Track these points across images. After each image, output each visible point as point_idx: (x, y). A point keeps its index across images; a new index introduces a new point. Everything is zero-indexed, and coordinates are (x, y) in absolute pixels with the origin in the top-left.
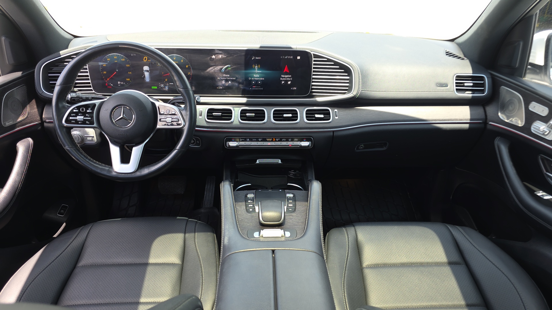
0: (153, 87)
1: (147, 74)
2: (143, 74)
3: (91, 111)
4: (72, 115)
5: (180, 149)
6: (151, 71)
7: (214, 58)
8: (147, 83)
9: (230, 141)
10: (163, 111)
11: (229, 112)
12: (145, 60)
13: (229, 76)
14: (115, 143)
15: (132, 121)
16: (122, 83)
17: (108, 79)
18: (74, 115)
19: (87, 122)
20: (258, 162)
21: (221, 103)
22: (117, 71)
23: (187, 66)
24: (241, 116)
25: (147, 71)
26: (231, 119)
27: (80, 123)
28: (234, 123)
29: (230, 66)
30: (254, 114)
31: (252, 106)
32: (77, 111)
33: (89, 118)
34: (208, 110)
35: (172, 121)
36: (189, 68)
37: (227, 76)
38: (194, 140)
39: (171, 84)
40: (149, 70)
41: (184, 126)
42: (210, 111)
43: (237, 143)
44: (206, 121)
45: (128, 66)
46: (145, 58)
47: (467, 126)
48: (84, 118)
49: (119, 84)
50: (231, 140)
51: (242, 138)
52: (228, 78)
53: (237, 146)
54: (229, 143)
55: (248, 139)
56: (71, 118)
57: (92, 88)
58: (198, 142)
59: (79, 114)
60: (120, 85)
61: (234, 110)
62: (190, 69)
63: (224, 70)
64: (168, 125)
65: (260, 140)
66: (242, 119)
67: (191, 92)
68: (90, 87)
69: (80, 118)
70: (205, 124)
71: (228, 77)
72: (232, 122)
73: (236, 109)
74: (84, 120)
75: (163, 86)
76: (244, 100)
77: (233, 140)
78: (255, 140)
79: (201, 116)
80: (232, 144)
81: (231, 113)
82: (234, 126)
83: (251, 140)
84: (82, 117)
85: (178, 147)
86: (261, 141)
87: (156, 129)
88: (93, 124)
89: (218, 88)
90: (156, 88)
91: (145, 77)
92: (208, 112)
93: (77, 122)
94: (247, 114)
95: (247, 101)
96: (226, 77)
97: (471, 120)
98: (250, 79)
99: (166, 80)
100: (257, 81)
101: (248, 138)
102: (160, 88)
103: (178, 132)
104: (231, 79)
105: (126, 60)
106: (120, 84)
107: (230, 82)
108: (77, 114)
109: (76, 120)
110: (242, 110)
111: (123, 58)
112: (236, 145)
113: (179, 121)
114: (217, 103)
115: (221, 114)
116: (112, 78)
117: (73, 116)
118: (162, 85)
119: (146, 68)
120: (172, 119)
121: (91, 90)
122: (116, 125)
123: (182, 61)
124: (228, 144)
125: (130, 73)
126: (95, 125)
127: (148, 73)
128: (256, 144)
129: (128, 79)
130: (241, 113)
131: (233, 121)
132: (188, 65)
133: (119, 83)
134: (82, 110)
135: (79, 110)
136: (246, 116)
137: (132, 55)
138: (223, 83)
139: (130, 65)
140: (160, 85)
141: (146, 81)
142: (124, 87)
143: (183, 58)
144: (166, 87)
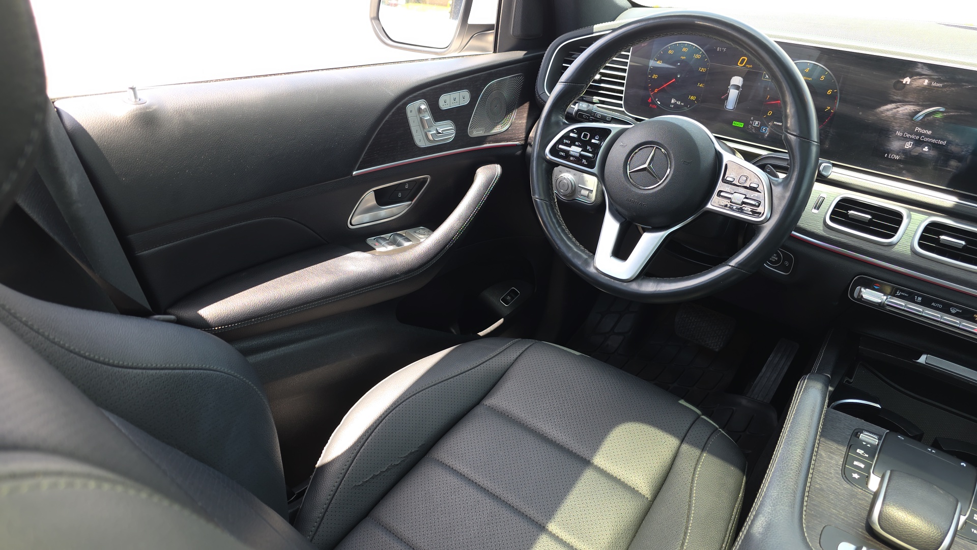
0: (736, 124)
1: (733, 94)
2: (726, 92)
3: (597, 142)
4: (565, 141)
5: (736, 268)
6: (743, 89)
7: (908, 83)
8: (728, 112)
9: (866, 287)
10: (732, 176)
11: (897, 218)
12: (741, 63)
13: (929, 132)
14: (616, 214)
15: (662, 181)
16: (679, 103)
17: (656, 90)
18: (567, 141)
19: (584, 161)
20: (922, 359)
21: (880, 194)
22: (679, 76)
23: (829, 92)
24: (922, 237)
25: (737, 87)
26: (891, 236)
27: (572, 158)
28: (896, 248)
29: (942, 109)
30: (963, 243)
31: (964, 222)
32: (576, 136)
33: (590, 155)
34: (840, 201)
35: (743, 203)
36: (833, 97)
37: (925, 131)
38: (778, 256)
39: (778, 124)
40: (743, 85)
41: (767, 220)
42: (844, 204)
43: (885, 297)
44: (825, 222)
45: (703, 70)
46: (743, 60)
48: (582, 153)
49: (672, 104)
50: (869, 285)
51: (902, 291)
52: (926, 139)
53: (881, 305)
54: (863, 290)
55: (920, 299)
56: (561, 146)
57: (622, 102)
58: (787, 263)
59: (577, 143)
60: (672, 106)
61: (909, 217)
62: (835, 99)
63: (921, 118)
64: (731, 209)
65: (953, 311)
66: (920, 245)
67: (814, 150)
68: (620, 98)
69: (575, 150)
70: (819, 229)
71: (927, 136)
72: (891, 245)
73: (915, 216)
74: (581, 155)
75: (758, 125)
76: (948, 201)
77: (876, 287)
78: (940, 306)
79: (818, 209)
80: (870, 295)
81: (899, 223)
82: (893, 256)
83: (926, 303)
84: (579, 150)
85: (734, 262)
86: (956, 315)
87: (704, 209)
88: (593, 167)
89: (888, 156)
90: (741, 125)
91: (727, 98)
92: (837, 205)
93: (567, 156)
94: (942, 237)
95: (956, 205)
96: (920, 134)
99: (770, 113)
101: (919, 296)
102: (750, 126)
103: (749, 230)
104: (934, 141)
105: (703, 58)
106: (675, 104)
107: (926, 149)
108: (573, 142)
109: (567, 152)
110: (933, 224)
111: (698, 51)
112: (880, 301)
113: (758, 206)
114: (871, 189)
115: (869, 217)
116: (663, 90)
117: (566, 143)
118: (757, 123)
119: (737, 80)
120: (746, 198)
121: (620, 106)
122: (629, 180)
123: (823, 77)
124: (860, 291)
125: (701, 86)
126: (595, 170)
127: (738, 91)
128: (938, 317)
129: (692, 98)
130: (926, 229)
131: (896, 244)
132: (833, 91)
133: (673, 101)
134: (585, 136)
135: (579, 135)
136: (937, 241)
137: (718, 49)
138: (905, 147)
139: (707, 69)
140: (752, 120)
141: (727, 107)
142: (679, 110)
143: (827, 71)
144: (764, 130)
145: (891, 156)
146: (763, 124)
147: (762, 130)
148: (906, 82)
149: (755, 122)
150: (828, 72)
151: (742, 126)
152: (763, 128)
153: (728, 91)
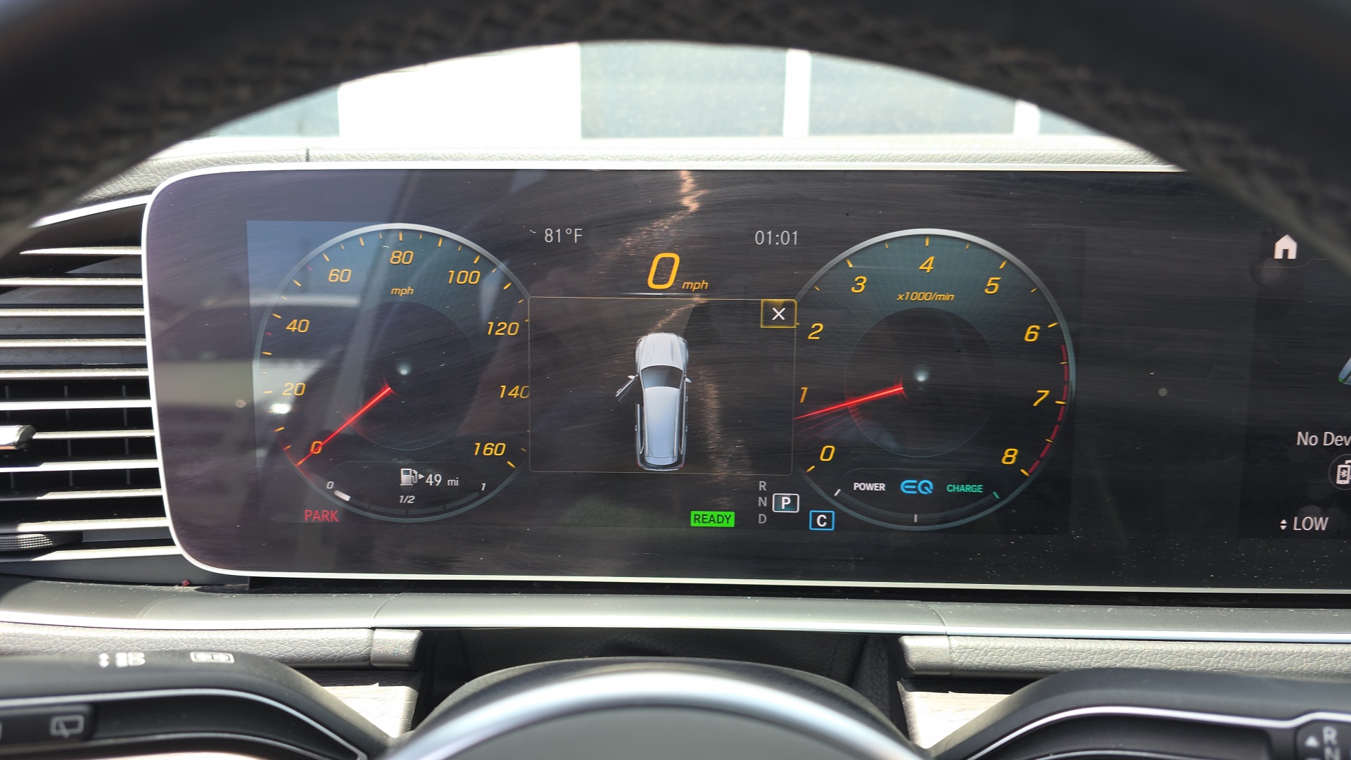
0: (703, 519)
1: (660, 405)
2: (628, 401)
7: (1292, 255)
8: (658, 478)
12: (661, 277)
16: (434, 479)
17: (315, 447)
22: (404, 372)
23: (1032, 334)
25: (669, 376)
36: (1050, 347)
39: (870, 487)
40: (690, 363)
45: (506, 328)
46: (666, 265)
49: (407, 491)
57: (166, 522)
60: (411, 499)
62: (1059, 353)
68: (152, 507)
75: (792, 506)
89: (1290, 524)
90: (727, 520)
91: (639, 425)
99: (827, 453)
102: (762, 519)
105: (491, 280)
106: (419, 487)
111: (464, 259)
116: (347, 442)
118: (786, 500)
119: (660, 349)
121: (161, 538)
123: (993, 285)
125: (515, 393)
127: (674, 392)
129: (492, 449)
132: (1044, 326)
133: (406, 479)
137: (548, 235)
138: (1339, 482)
139: (523, 326)
140: (763, 494)
141: (650, 460)
142: (445, 511)
143: (1003, 258)
144: (821, 521)
145: (1299, 526)
146: (811, 502)
147: (815, 525)
148: (1286, 252)
149: (778, 499)
150: (1009, 262)
151: (732, 524)
152: (815, 516)
153: (636, 395)
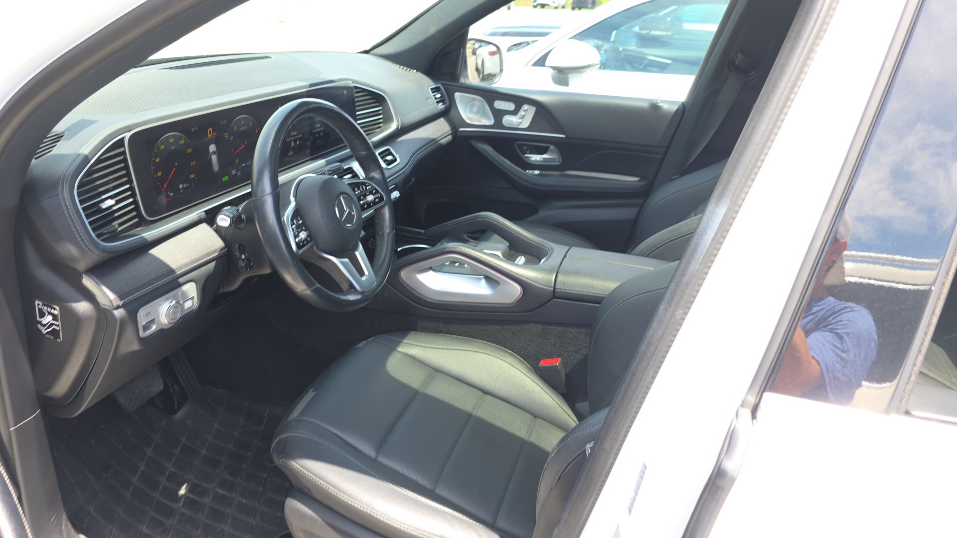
0: (224, 179)
1: (214, 158)
6: (218, 152)
8: (217, 173)
12: (210, 134)
13: (295, 133)
16: (185, 185)
17: (166, 185)
22: (176, 165)
25: (214, 153)
32: (295, 226)
40: (217, 149)
45: (189, 151)
46: (210, 131)
47: (450, 137)
52: (297, 137)
60: (182, 191)
90: (227, 178)
97: (452, 130)
98: (314, 131)
99: (237, 161)
100: (319, 133)
102: (232, 176)
105: (186, 141)
106: (183, 188)
111: (181, 138)
116: (169, 183)
118: (234, 171)
119: (212, 148)
123: (251, 124)
125: (193, 163)
127: (216, 156)
129: (192, 176)
133: (181, 187)
137: (192, 130)
139: (192, 149)
140: (231, 171)
141: (215, 170)
142: (188, 191)
144: (239, 174)
146: (237, 171)
152: (237, 173)
153: (211, 158)
